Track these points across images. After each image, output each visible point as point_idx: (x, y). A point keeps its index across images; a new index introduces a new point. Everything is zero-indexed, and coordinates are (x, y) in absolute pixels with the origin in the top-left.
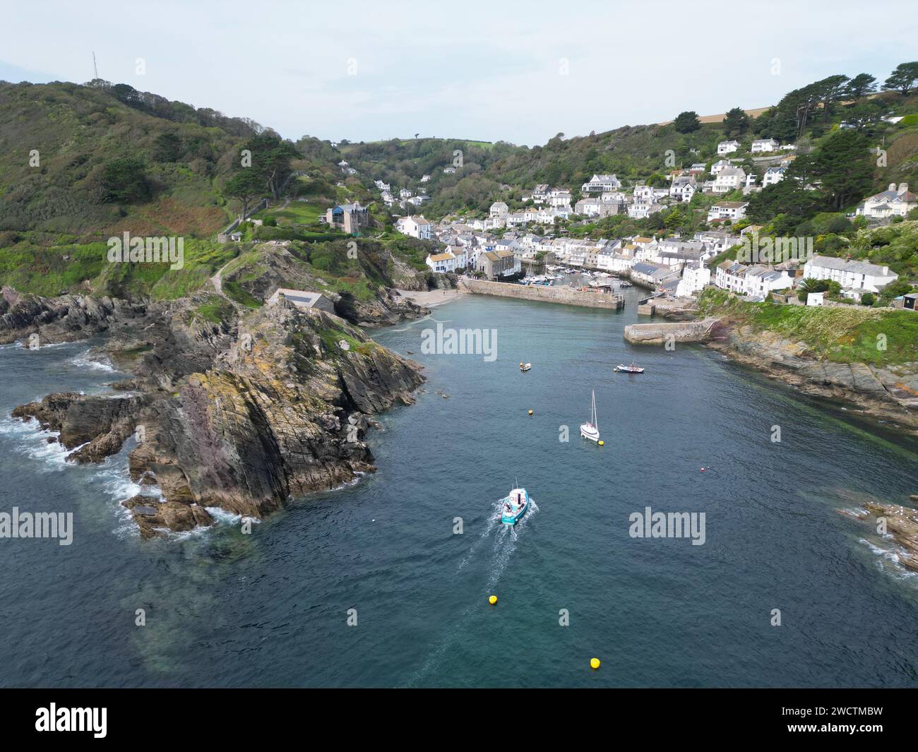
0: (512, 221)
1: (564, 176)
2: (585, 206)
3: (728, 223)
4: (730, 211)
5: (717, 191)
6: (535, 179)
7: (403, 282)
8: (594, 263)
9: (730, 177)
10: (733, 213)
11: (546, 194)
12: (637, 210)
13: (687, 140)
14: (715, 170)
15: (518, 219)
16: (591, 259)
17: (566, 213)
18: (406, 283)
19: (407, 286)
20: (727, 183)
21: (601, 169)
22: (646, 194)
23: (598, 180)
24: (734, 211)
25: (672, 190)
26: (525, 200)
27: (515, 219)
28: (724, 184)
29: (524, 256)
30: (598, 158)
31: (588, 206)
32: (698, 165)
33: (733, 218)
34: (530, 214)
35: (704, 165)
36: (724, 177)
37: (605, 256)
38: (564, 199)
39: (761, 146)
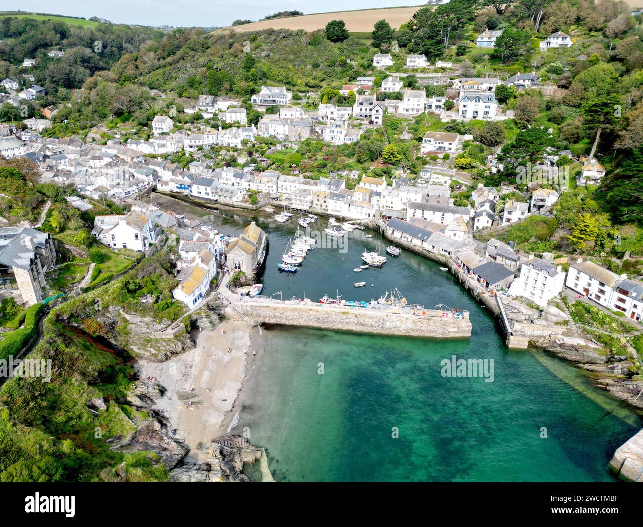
0: (191, 144)
1: (226, 85)
2: (269, 125)
3: (446, 157)
4: (446, 144)
5: (405, 112)
6: (192, 86)
8: (324, 207)
9: (417, 99)
10: (450, 146)
11: (213, 106)
12: (332, 134)
13: (341, 50)
14: (386, 86)
15: (197, 141)
16: (319, 203)
17: (251, 134)
20: (413, 105)
21: (264, 77)
22: (332, 113)
23: (267, 92)
24: (450, 144)
25: (356, 109)
26: (189, 111)
27: (193, 141)
28: (411, 107)
29: (234, 199)
30: (258, 65)
31: (273, 126)
32: (365, 78)
33: (450, 151)
34: (210, 136)
35: (373, 79)
36: (411, 99)
37: (338, 202)
38: (238, 114)
39: (415, 62)
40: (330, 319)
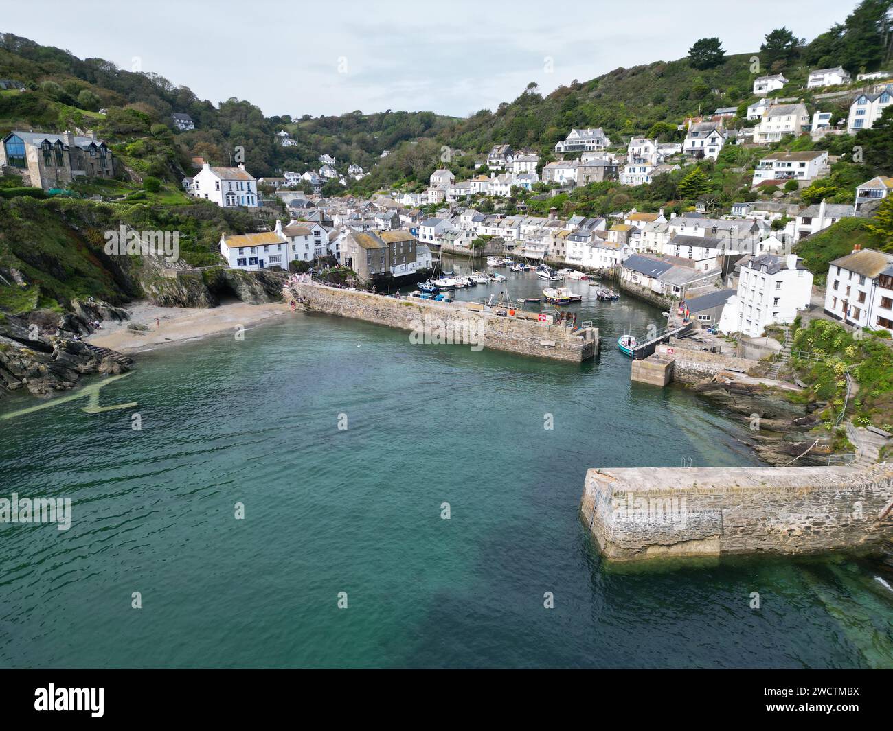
0: (454, 194)
1: (531, 134)
2: (556, 170)
3: (793, 186)
4: (795, 167)
5: (762, 141)
6: (494, 139)
7: (155, 290)
8: (561, 254)
9: (784, 118)
10: (802, 169)
11: (506, 157)
12: (632, 173)
13: (707, 79)
14: (754, 114)
15: (462, 190)
16: (556, 248)
17: (529, 181)
18: (161, 291)
19: (160, 298)
20: (778, 127)
21: (583, 122)
22: (646, 149)
23: (577, 136)
24: (803, 165)
25: (688, 144)
26: (477, 166)
27: (458, 190)
28: (774, 129)
29: (457, 243)
30: (580, 107)
31: (561, 170)
32: (725, 110)
33: (800, 178)
34: (477, 184)
35: (735, 109)
36: (775, 119)
37: (578, 243)
38: (529, 163)
39: (823, 79)
40: (391, 314)
